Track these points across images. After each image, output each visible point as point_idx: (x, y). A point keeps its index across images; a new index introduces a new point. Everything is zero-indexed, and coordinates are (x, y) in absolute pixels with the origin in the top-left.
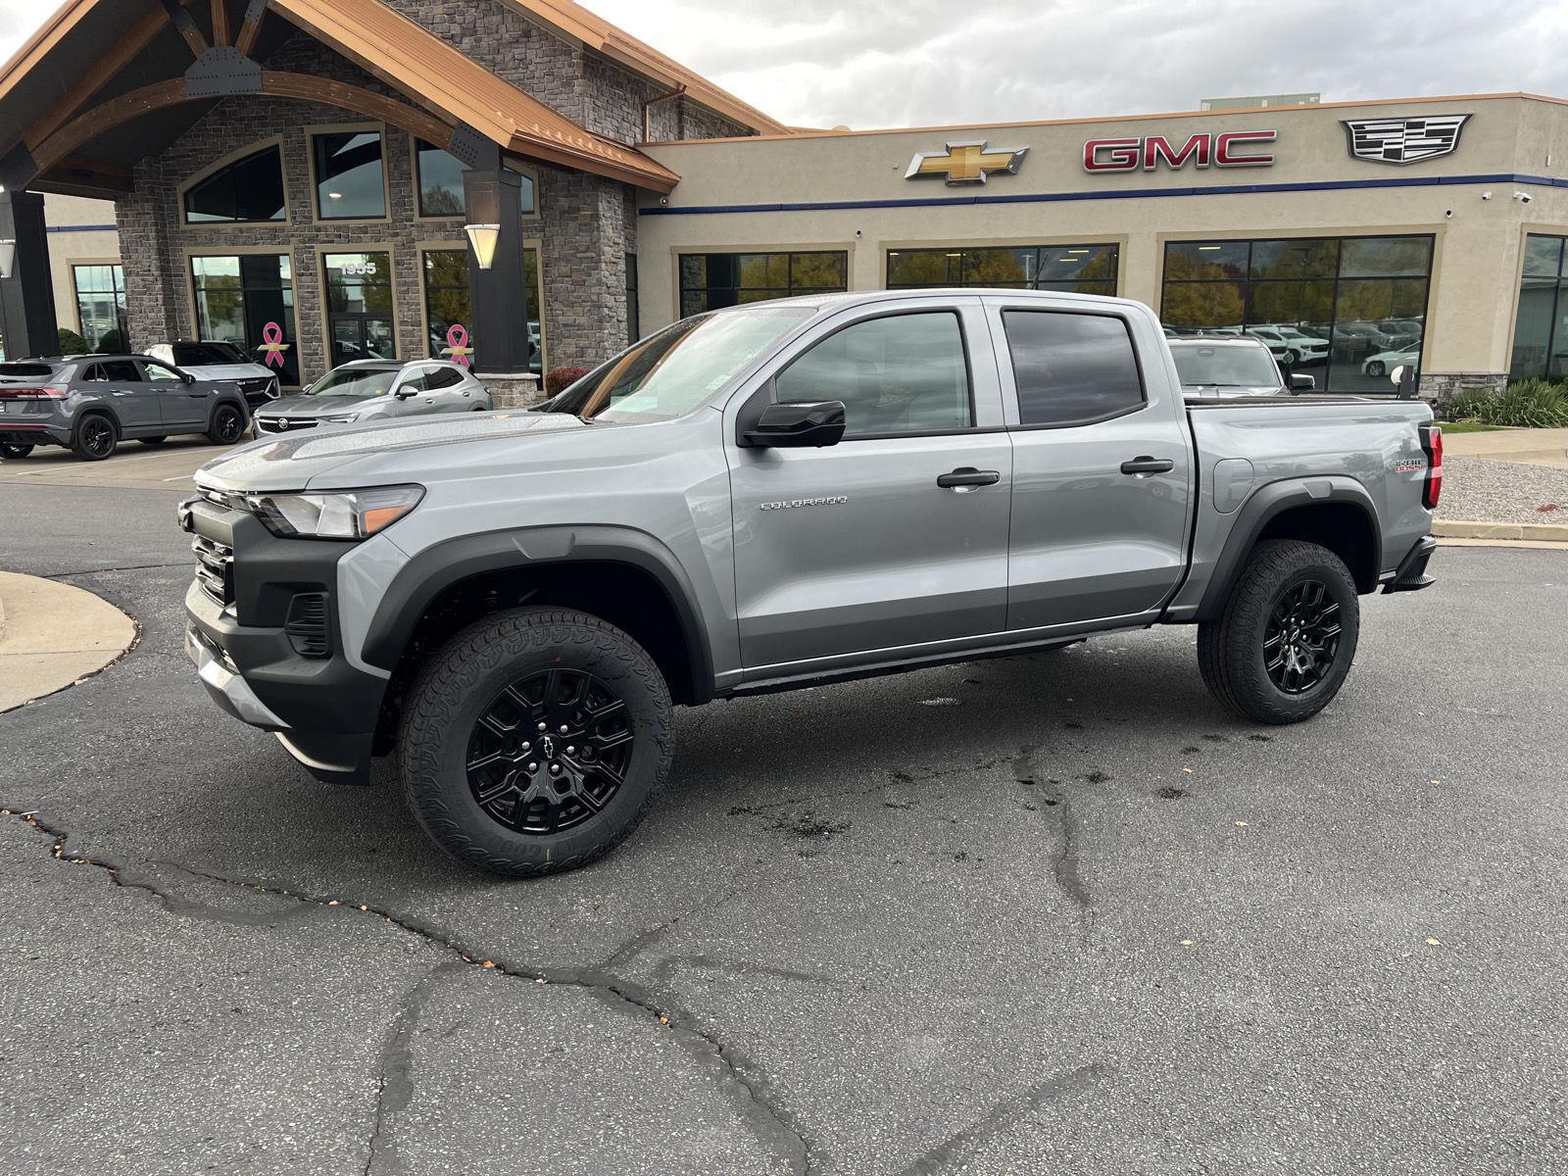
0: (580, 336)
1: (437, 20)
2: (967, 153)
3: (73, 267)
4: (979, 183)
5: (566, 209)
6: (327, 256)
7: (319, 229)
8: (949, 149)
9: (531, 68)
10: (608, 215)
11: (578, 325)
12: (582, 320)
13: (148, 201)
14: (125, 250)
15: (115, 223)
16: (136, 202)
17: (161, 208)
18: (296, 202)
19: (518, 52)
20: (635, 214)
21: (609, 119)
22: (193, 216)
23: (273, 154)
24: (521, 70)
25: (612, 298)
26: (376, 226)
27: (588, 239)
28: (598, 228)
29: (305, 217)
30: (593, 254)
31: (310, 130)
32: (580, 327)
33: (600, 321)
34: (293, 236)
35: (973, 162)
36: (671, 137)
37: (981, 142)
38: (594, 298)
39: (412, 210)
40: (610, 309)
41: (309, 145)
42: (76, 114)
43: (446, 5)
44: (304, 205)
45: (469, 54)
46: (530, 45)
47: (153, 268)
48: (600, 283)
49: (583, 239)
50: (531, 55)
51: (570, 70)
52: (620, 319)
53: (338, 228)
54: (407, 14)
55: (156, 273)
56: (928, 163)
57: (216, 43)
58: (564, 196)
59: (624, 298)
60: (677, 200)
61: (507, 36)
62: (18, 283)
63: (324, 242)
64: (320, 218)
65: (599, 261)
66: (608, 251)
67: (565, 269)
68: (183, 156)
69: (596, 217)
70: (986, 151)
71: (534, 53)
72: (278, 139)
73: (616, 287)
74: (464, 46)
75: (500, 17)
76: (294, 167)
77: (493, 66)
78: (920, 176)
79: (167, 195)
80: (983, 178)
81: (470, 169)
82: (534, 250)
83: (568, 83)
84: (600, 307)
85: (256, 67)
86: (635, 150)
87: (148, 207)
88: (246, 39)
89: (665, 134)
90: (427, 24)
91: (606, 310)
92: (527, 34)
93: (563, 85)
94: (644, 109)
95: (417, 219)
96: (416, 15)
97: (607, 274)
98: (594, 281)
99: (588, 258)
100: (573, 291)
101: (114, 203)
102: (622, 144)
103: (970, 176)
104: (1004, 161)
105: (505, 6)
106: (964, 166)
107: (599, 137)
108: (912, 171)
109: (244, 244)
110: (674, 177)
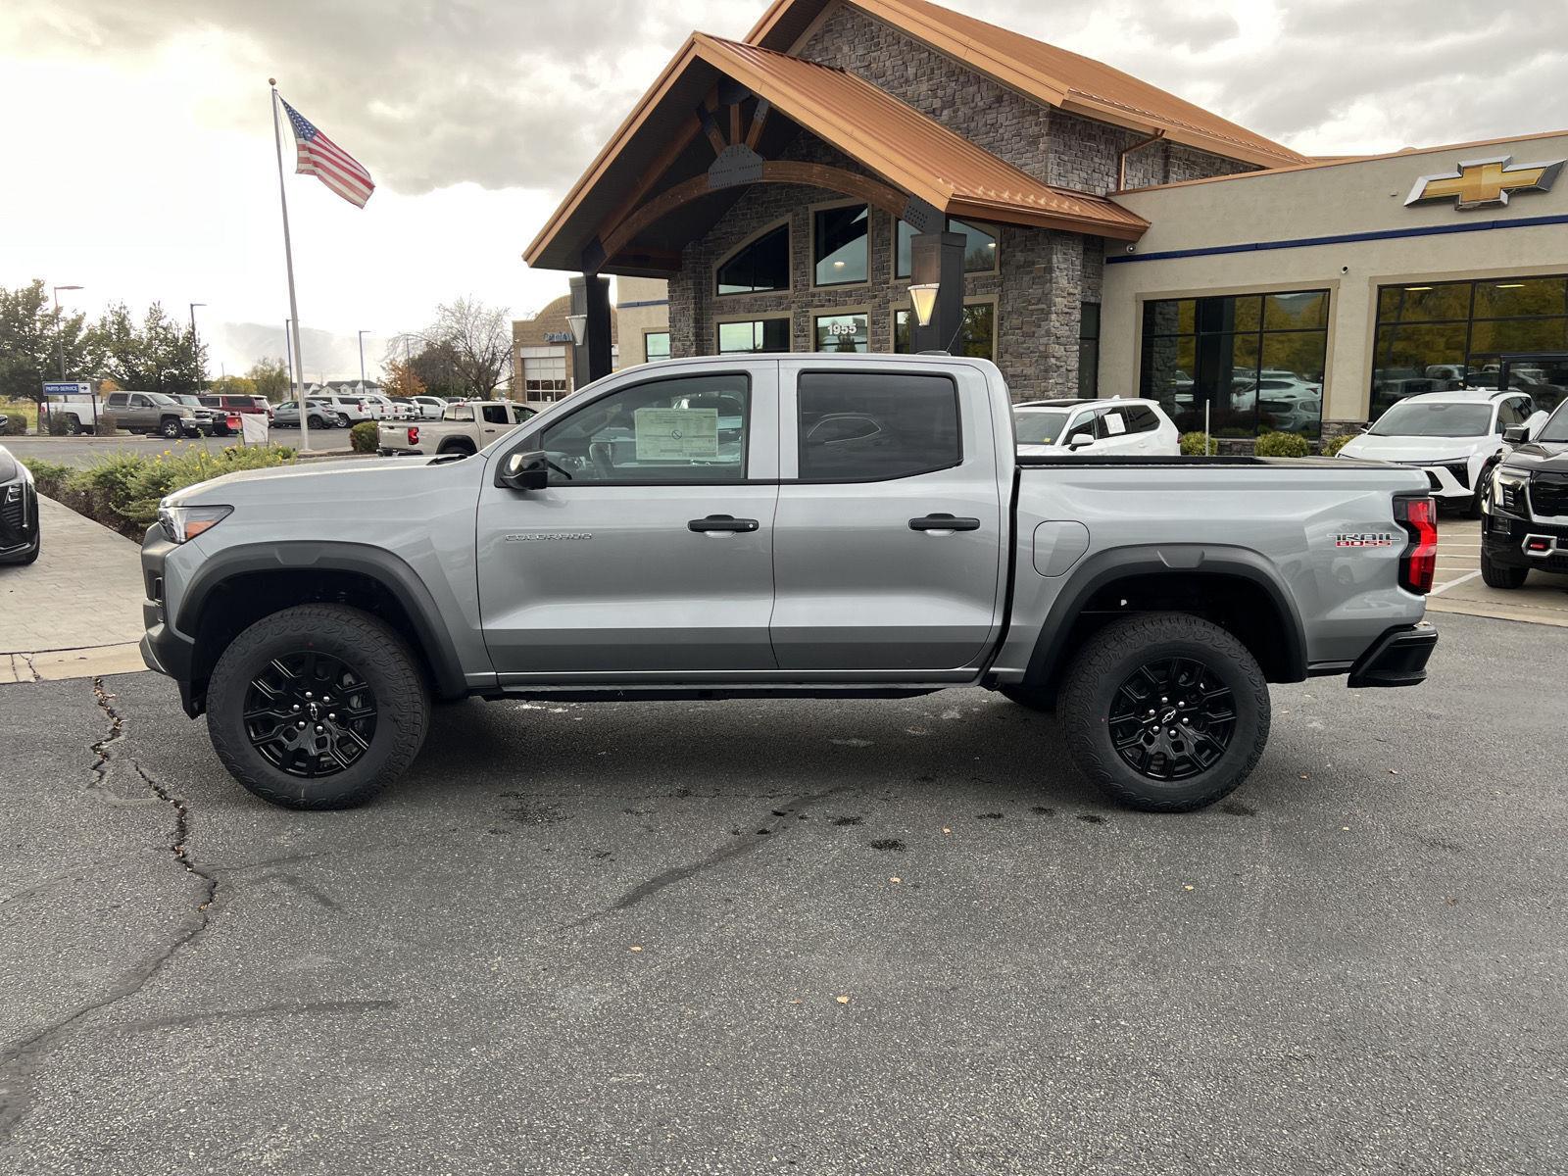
0: (1026, 386)
1: (921, 98)
2: (1484, 173)
3: (646, 334)
4: (1498, 205)
5: (1022, 263)
6: (819, 319)
7: (813, 295)
8: (1460, 169)
9: (1001, 131)
10: (1062, 266)
11: (1025, 376)
12: (1029, 371)
13: (690, 278)
14: (672, 320)
15: (667, 298)
16: (682, 280)
17: (700, 284)
18: (799, 273)
19: (990, 117)
20: (1102, 263)
21: (1077, 172)
22: (724, 289)
23: (782, 234)
24: (991, 134)
25: (1062, 348)
26: (859, 289)
27: (1041, 291)
28: (1051, 280)
29: (804, 285)
30: (1044, 306)
31: (813, 208)
32: (1026, 377)
33: (1046, 371)
34: (794, 302)
35: (1491, 181)
36: (1154, 182)
37: (1503, 159)
38: (1042, 348)
39: (889, 273)
40: (1057, 359)
41: (811, 221)
42: (637, 208)
43: (931, 83)
44: (804, 274)
45: (946, 124)
46: (1002, 109)
47: (691, 335)
48: (1048, 333)
49: (1035, 291)
50: (1001, 119)
51: (1037, 129)
52: (1069, 368)
53: (829, 293)
54: (897, 95)
55: (692, 339)
56: (1434, 186)
57: (732, 142)
58: (1021, 251)
59: (1077, 347)
60: (1145, 247)
61: (981, 104)
62: (587, 349)
63: (817, 306)
64: (815, 286)
65: (1050, 313)
66: (1060, 302)
67: (1016, 322)
68: (719, 238)
69: (1049, 270)
70: (1507, 169)
71: (1005, 117)
72: (787, 218)
73: (1068, 337)
74: (943, 118)
75: (976, 88)
76: (799, 242)
77: (967, 134)
78: (1422, 203)
79: (705, 273)
80: (1504, 198)
81: (920, 233)
82: (992, 304)
83: (1034, 141)
84: (1047, 357)
85: (759, 159)
86: (1107, 201)
87: (690, 283)
88: (754, 136)
89: (1146, 180)
90: (914, 101)
91: (1053, 360)
92: (999, 100)
93: (1029, 144)
94: (1120, 159)
95: (892, 282)
96: (904, 95)
97: (1057, 324)
98: (1043, 332)
99: (1038, 310)
100: (1022, 343)
101: (667, 281)
102: (1092, 196)
103: (1486, 196)
104: (1532, 178)
105: (982, 76)
106: (1479, 187)
107: (1062, 192)
108: (1414, 196)
109: (757, 311)
110: (1142, 224)
